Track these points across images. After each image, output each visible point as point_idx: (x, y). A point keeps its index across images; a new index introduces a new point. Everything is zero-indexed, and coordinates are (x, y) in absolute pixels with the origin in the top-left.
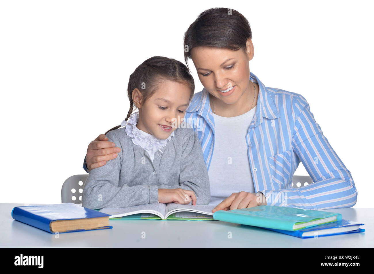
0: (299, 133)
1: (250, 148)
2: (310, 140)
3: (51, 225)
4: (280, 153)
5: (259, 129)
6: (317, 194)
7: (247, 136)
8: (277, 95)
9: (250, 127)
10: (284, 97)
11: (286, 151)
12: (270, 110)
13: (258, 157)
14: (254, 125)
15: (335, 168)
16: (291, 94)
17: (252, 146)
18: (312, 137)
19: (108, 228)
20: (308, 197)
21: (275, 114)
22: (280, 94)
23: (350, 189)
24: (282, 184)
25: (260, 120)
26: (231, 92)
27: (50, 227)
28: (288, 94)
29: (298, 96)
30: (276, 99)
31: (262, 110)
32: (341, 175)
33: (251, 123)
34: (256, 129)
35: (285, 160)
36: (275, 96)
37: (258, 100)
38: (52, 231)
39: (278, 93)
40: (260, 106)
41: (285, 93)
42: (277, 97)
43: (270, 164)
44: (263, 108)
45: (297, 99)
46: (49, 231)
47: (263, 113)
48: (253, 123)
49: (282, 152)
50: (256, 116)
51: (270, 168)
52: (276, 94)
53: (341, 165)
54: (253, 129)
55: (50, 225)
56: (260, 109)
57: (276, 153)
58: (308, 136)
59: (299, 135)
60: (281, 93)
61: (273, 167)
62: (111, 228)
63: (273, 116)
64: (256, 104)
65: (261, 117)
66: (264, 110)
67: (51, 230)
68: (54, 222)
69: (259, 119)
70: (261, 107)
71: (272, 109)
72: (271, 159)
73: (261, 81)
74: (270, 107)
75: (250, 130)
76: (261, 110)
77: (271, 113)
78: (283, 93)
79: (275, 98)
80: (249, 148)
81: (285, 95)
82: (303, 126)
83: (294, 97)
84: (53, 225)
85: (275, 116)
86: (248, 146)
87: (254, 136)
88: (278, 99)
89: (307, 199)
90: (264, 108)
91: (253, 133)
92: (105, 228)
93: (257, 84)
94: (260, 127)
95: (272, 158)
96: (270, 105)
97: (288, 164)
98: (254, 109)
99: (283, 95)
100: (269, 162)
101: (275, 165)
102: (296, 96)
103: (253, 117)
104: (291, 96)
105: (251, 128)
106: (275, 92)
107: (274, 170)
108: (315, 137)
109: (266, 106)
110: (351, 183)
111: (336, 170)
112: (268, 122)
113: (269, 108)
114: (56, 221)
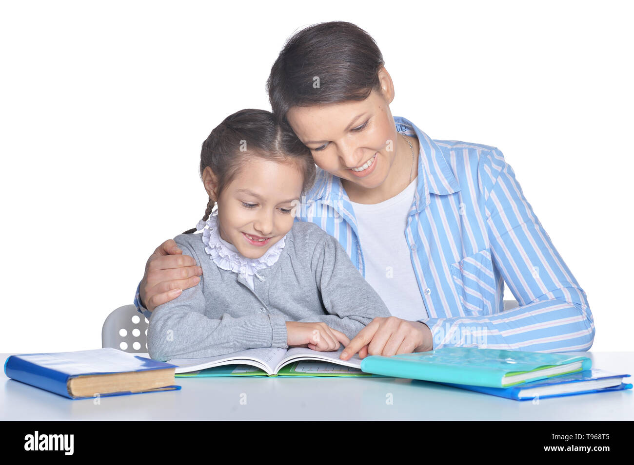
0: (492, 221)
1: (415, 252)
2: (512, 235)
3: (70, 384)
4: (467, 257)
5: (426, 216)
6: (521, 328)
7: (408, 230)
8: (454, 151)
9: (410, 215)
10: (466, 153)
11: (479, 251)
12: (443, 180)
13: (431, 268)
14: (416, 210)
15: (557, 285)
16: (479, 146)
17: (417, 247)
18: (515, 227)
19: (174, 389)
20: (505, 333)
21: (451, 186)
22: (458, 148)
23: (581, 320)
24: (481, 310)
25: (425, 199)
26: (371, 167)
27: (69, 388)
28: (472, 148)
29: (490, 151)
30: (451, 158)
31: (428, 182)
32: (568, 296)
33: (412, 206)
34: (422, 215)
35: (479, 267)
36: (451, 152)
37: (419, 165)
38: (72, 395)
39: (454, 147)
40: (423, 175)
41: (467, 146)
42: (454, 154)
43: (455, 277)
44: (429, 177)
45: (489, 157)
46: (66, 394)
47: (430, 187)
48: (415, 207)
49: (472, 255)
50: (418, 194)
51: (455, 283)
52: (452, 149)
53: (569, 279)
54: (417, 217)
55: (68, 383)
56: (423, 180)
57: (462, 257)
58: (508, 226)
59: (493, 224)
60: (460, 147)
61: (459, 282)
62: (178, 388)
63: (448, 190)
64: (417, 174)
65: (427, 194)
66: (431, 181)
67: (70, 393)
68: (77, 377)
69: (423, 198)
70: (425, 177)
71: (446, 178)
72: (456, 268)
73: (423, 130)
74: (443, 173)
75: (410, 219)
76: (425, 181)
77: (444, 185)
78: (463, 147)
79: (450, 156)
80: (413, 251)
81: (467, 151)
82: (499, 207)
83: (483, 152)
84: (73, 384)
85: (451, 188)
86: (411, 249)
87: (419, 229)
88: (455, 159)
89: (504, 336)
90: (431, 178)
91: (417, 223)
92: (167, 389)
93: (415, 137)
94: (428, 212)
95: (456, 265)
96: (443, 170)
97: (487, 274)
98: (414, 183)
99: (464, 150)
100: (452, 274)
101: (463, 278)
102: (486, 150)
103: (414, 197)
104: (478, 151)
105: (413, 216)
106: (449, 147)
107: (462, 286)
108: (521, 228)
109: (434, 173)
110: (583, 311)
111: (559, 288)
112: (442, 201)
113: (441, 176)
114: (80, 376)
